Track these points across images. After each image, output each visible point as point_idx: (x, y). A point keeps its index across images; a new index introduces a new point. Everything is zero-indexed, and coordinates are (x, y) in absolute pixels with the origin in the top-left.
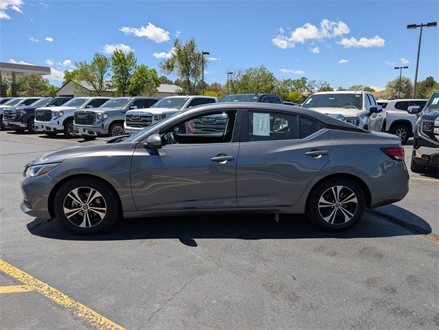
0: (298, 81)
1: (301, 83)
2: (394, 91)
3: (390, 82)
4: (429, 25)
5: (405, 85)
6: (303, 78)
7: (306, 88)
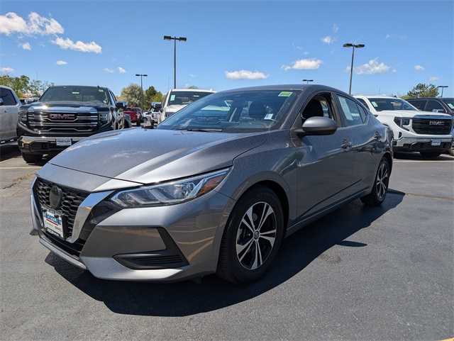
0: (17, 79)
1: (22, 82)
2: (130, 97)
3: (124, 89)
4: (181, 39)
5: (138, 92)
6: (24, 77)
7: (29, 88)
